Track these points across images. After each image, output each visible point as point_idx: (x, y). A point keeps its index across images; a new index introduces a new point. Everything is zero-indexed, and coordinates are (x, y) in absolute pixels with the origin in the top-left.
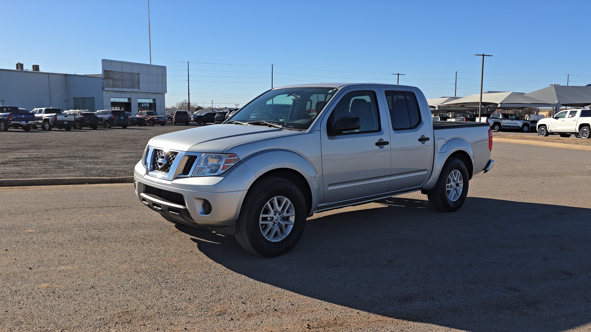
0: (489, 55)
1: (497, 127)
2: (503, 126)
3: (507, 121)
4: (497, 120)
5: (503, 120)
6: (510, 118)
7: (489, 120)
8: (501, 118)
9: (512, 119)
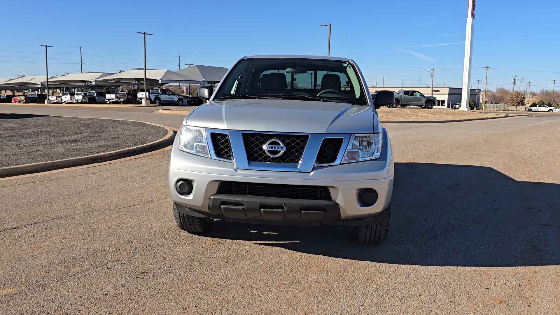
0: (149, 34)
1: (157, 101)
2: (162, 100)
3: (165, 96)
4: (158, 95)
5: (162, 95)
6: (167, 93)
7: (150, 95)
8: (160, 93)
9: (169, 95)
